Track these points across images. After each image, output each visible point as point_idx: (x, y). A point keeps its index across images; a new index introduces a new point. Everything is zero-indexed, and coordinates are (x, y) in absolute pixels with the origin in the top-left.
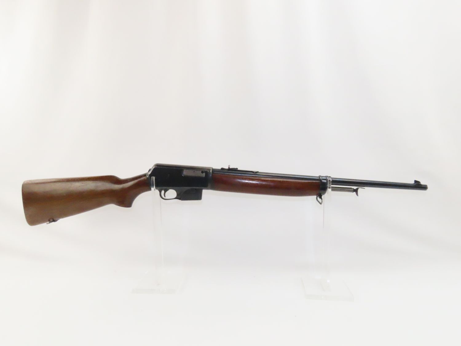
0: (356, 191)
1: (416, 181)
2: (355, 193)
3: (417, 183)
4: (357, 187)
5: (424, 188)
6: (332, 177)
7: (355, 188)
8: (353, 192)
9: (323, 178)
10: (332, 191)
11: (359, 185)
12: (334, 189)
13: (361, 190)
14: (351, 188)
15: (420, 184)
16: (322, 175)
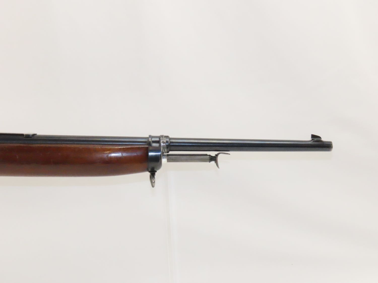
0: (214, 159)
1: (313, 136)
2: (213, 163)
3: (316, 139)
4: (216, 153)
5: (327, 146)
6: (170, 137)
7: (213, 154)
8: (210, 162)
9: (153, 139)
10: (168, 162)
11: (218, 148)
12: (171, 159)
13: (222, 157)
14: (206, 155)
15: (321, 141)
16: (153, 135)
